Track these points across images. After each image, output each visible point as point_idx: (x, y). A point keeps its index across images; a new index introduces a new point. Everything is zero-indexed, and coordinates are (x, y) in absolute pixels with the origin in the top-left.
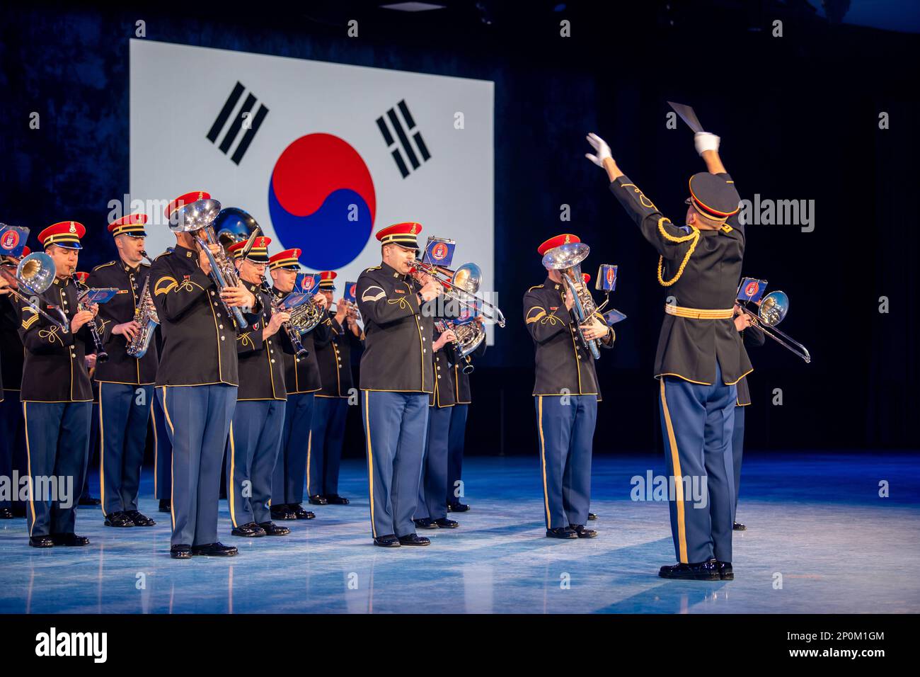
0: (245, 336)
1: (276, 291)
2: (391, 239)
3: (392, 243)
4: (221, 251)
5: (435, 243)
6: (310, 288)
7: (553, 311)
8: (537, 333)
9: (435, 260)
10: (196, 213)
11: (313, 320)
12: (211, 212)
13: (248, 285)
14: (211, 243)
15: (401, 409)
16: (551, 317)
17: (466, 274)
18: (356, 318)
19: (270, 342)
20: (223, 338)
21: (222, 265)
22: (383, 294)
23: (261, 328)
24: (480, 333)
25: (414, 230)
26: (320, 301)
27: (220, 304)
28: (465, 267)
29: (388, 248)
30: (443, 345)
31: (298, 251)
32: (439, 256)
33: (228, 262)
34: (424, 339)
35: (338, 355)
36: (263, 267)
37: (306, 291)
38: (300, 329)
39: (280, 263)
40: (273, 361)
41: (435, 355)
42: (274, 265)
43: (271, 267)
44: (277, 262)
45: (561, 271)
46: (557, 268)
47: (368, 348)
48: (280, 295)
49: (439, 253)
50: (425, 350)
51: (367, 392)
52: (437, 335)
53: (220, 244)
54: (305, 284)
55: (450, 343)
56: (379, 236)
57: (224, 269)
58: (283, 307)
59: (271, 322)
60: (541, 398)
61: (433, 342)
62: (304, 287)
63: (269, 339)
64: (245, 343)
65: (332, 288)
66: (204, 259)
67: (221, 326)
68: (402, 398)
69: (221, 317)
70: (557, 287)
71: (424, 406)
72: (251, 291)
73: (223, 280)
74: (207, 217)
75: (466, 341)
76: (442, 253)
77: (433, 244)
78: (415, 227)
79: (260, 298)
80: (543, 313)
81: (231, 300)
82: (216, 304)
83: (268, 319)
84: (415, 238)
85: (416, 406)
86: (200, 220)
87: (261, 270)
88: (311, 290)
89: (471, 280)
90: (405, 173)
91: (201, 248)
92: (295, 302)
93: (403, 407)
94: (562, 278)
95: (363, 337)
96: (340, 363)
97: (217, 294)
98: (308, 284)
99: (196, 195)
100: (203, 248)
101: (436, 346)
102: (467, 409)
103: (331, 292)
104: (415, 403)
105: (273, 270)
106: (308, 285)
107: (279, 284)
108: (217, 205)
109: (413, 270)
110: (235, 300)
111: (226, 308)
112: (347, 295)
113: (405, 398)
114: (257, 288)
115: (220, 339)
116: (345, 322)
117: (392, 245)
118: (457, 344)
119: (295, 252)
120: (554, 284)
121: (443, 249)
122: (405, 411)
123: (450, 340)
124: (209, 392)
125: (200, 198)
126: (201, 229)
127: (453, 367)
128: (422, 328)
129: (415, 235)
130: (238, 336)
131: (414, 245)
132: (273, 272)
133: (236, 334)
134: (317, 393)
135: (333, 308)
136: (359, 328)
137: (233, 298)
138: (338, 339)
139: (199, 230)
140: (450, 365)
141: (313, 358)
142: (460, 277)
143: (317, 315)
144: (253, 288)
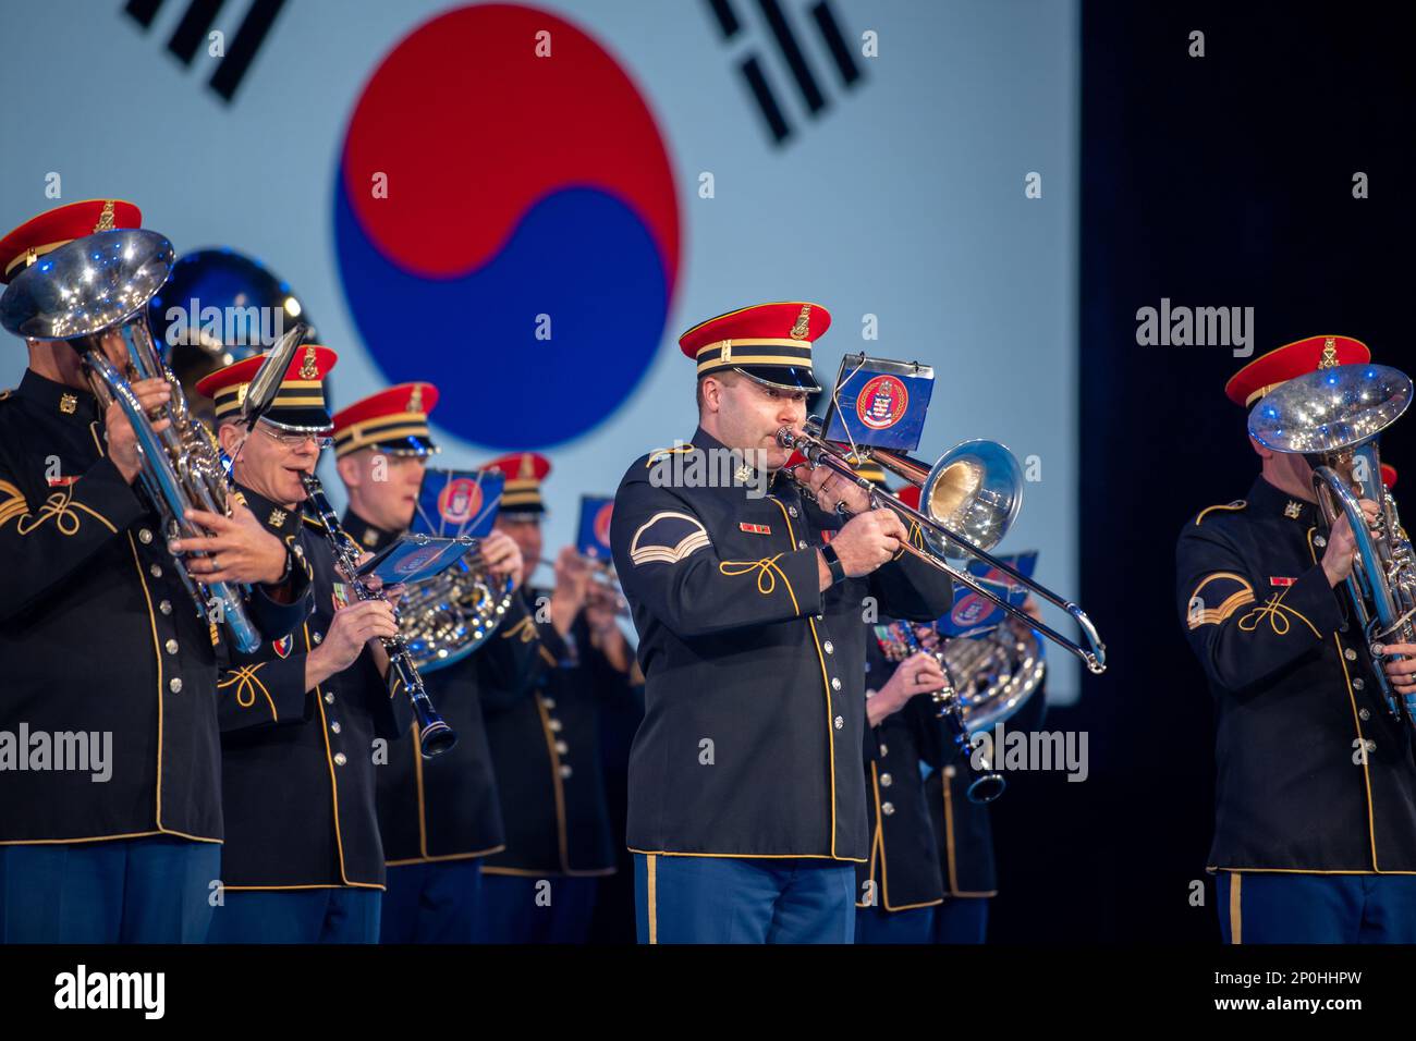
0: (246, 674)
1: (355, 525)
2: (727, 357)
3: (728, 368)
4: (173, 401)
5: (866, 376)
6: (466, 517)
7: (1279, 589)
8: (1227, 662)
9: (865, 429)
10: (89, 274)
11: (476, 622)
12: (142, 272)
13: (261, 506)
14: (139, 372)
15: (762, 914)
16: (1272, 608)
17: (969, 477)
18: (616, 611)
19: (329, 698)
20: (176, 684)
21: (177, 448)
22: (699, 539)
23: (300, 651)
24: (1028, 663)
25: (802, 327)
26: (500, 562)
27: (171, 572)
28: (963, 453)
29: (717, 383)
30: (901, 702)
31: (424, 391)
32: (880, 417)
33: (198, 437)
34: (836, 683)
35: (558, 736)
36: (313, 447)
37: (452, 530)
38: (432, 652)
39: (366, 432)
40: (340, 759)
41: (874, 735)
42: (349, 438)
43: (337, 445)
44: (355, 430)
45: (1314, 460)
46: (1298, 447)
47: (654, 715)
48: (371, 537)
49: (881, 406)
50: (839, 722)
51: (652, 861)
52: (883, 669)
53: (170, 375)
54: (450, 504)
55: (927, 697)
56: (691, 345)
57: (183, 461)
58: (375, 581)
59: (333, 630)
60: (1236, 880)
61: (870, 694)
62: (447, 515)
63: (326, 686)
64: (246, 698)
65: (537, 508)
66: (119, 429)
67: (172, 645)
68: (766, 880)
69: (174, 611)
70: (1293, 510)
71: (841, 906)
72: (271, 529)
73: (180, 496)
74: (128, 288)
75: (982, 687)
76: (891, 408)
77: (861, 376)
78: (805, 316)
79: (299, 551)
80: (1246, 595)
81: (207, 564)
82: (157, 572)
83: (323, 622)
84: (806, 353)
85: (815, 904)
86: (103, 295)
87: (305, 454)
88: (469, 523)
89: (987, 497)
90: (779, 129)
91: (107, 395)
92: (415, 567)
93: (768, 907)
94: (1317, 481)
95: (637, 675)
96: (564, 759)
97: (160, 540)
98: (459, 503)
99: (91, 212)
100: (114, 394)
101: (878, 706)
102: (984, 913)
103: (535, 523)
104: (810, 895)
105: (348, 454)
106: (459, 508)
107: (365, 501)
108: (158, 249)
109: (797, 459)
110: (219, 561)
111: (190, 586)
112: (585, 537)
113: (777, 878)
114: (292, 518)
115: (167, 687)
116: (581, 624)
117: (729, 374)
118: (948, 702)
119: (417, 395)
120: (1285, 498)
121: (894, 395)
122: (776, 921)
123: (925, 688)
124: (128, 863)
125: (106, 224)
126: (109, 330)
127: (937, 773)
128: (829, 648)
129: (807, 345)
130: (224, 676)
131: (802, 376)
132: (346, 464)
133: (217, 672)
134: (490, 861)
135: (544, 577)
136: (626, 646)
137: (212, 554)
138: (554, 683)
139: (101, 333)
140: (925, 768)
141: (476, 746)
142: (947, 484)
143: (488, 601)
144: (278, 518)
